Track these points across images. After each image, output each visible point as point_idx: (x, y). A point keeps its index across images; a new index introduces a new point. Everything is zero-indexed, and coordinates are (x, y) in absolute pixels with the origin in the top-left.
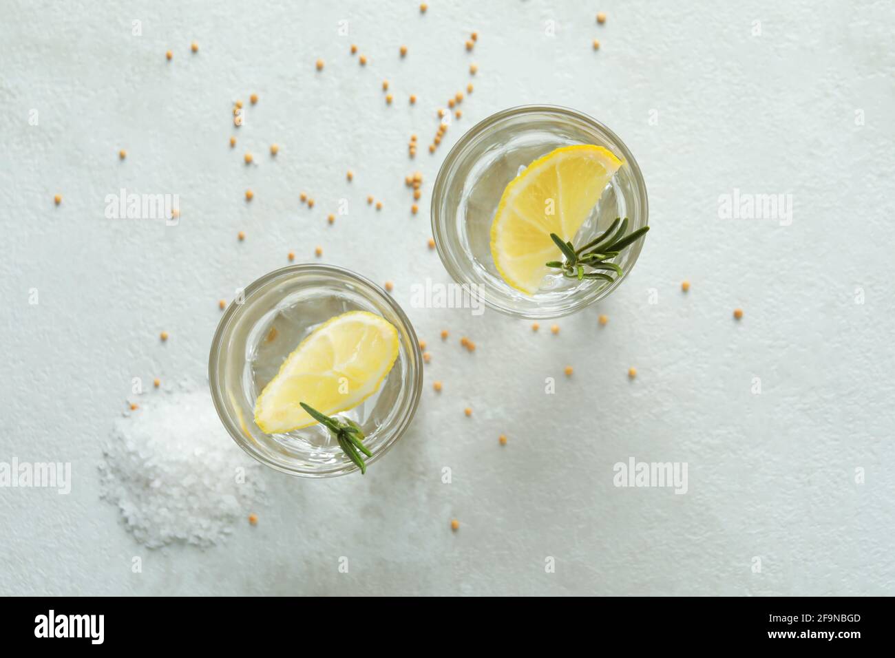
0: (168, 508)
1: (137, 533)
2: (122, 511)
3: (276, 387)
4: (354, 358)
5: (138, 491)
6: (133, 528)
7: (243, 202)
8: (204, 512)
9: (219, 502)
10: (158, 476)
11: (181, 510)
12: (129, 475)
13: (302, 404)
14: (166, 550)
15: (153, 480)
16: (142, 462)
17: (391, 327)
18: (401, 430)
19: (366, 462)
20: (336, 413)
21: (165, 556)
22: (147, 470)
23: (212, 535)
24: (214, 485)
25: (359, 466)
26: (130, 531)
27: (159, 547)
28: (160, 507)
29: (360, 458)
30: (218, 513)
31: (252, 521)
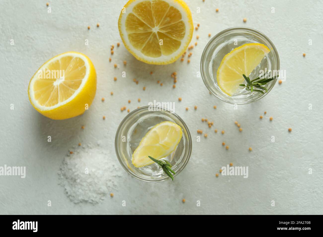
0: (82, 189)
1: (70, 197)
2: (66, 189)
3: (139, 150)
4: (166, 139)
5: (72, 183)
6: (70, 196)
7: (113, 81)
8: (95, 191)
9: (100, 188)
10: (79, 178)
11: (87, 190)
12: (69, 177)
13: (149, 157)
14: (81, 204)
15: (77, 179)
16: (74, 173)
17: (179, 127)
18: (185, 163)
19: (173, 176)
20: (161, 158)
21: (80, 206)
22: (75, 176)
23: (97, 200)
24: (99, 182)
25: (171, 177)
26: (68, 197)
27: (78, 203)
28: (79, 189)
29: (171, 174)
30: (99, 192)
31: (112, 196)
